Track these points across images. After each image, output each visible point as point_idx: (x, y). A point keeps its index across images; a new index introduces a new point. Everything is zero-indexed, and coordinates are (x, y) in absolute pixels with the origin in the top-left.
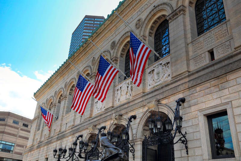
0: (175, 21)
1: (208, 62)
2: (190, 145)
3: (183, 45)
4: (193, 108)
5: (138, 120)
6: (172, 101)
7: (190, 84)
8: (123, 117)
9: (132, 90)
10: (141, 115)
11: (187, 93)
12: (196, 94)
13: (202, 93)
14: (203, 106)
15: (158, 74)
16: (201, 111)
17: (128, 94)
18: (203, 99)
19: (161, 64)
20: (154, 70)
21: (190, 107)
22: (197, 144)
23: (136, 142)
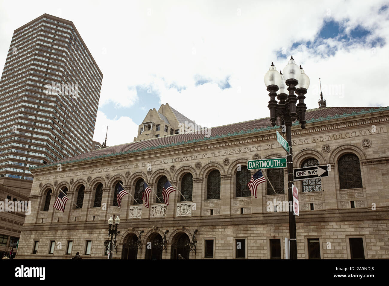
0: (197, 184)
1: (210, 215)
2: (197, 251)
3: (200, 201)
4: (201, 236)
5: (170, 233)
6: (192, 229)
7: (201, 224)
8: (159, 228)
9: (165, 212)
10: (172, 231)
11: (198, 228)
12: (203, 230)
13: (205, 230)
14: (205, 236)
15: (184, 210)
16: (204, 238)
17: (161, 214)
18: (205, 233)
19: (186, 205)
20: (181, 206)
21: (199, 234)
22: (200, 251)
23: (168, 245)
